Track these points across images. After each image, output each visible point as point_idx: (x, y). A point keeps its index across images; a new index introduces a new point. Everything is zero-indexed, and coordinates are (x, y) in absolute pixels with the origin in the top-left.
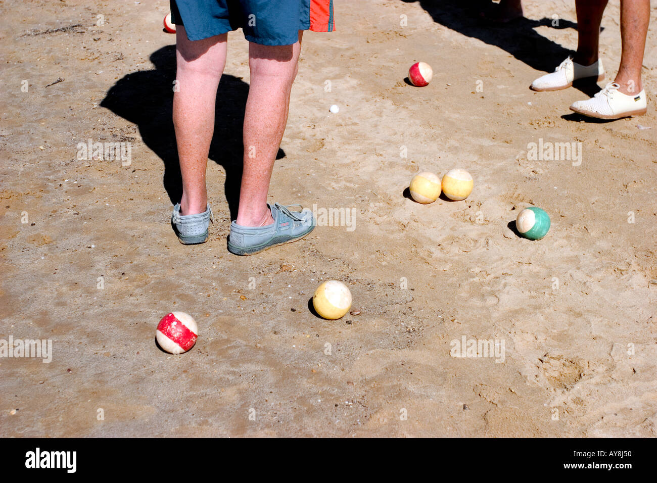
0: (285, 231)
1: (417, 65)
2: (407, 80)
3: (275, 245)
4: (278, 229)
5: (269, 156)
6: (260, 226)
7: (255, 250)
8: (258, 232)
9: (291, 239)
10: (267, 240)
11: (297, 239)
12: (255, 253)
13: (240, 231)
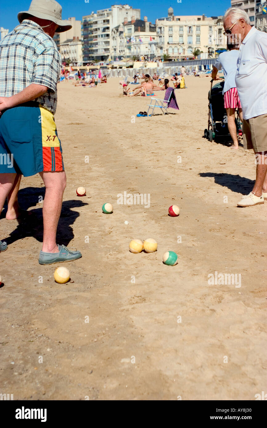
0: (63, 256)
1: (172, 206)
2: (169, 215)
3: (59, 262)
4: (60, 255)
5: (52, 221)
6: (52, 253)
7: (49, 263)
8: (51, 255)
9: (66, 260)
10: (55, 259)
11: (69, 261)
12: (49, 264)
13: (43, 254)
